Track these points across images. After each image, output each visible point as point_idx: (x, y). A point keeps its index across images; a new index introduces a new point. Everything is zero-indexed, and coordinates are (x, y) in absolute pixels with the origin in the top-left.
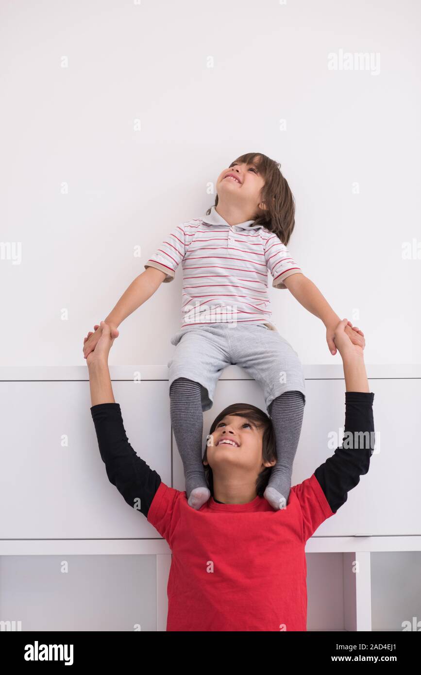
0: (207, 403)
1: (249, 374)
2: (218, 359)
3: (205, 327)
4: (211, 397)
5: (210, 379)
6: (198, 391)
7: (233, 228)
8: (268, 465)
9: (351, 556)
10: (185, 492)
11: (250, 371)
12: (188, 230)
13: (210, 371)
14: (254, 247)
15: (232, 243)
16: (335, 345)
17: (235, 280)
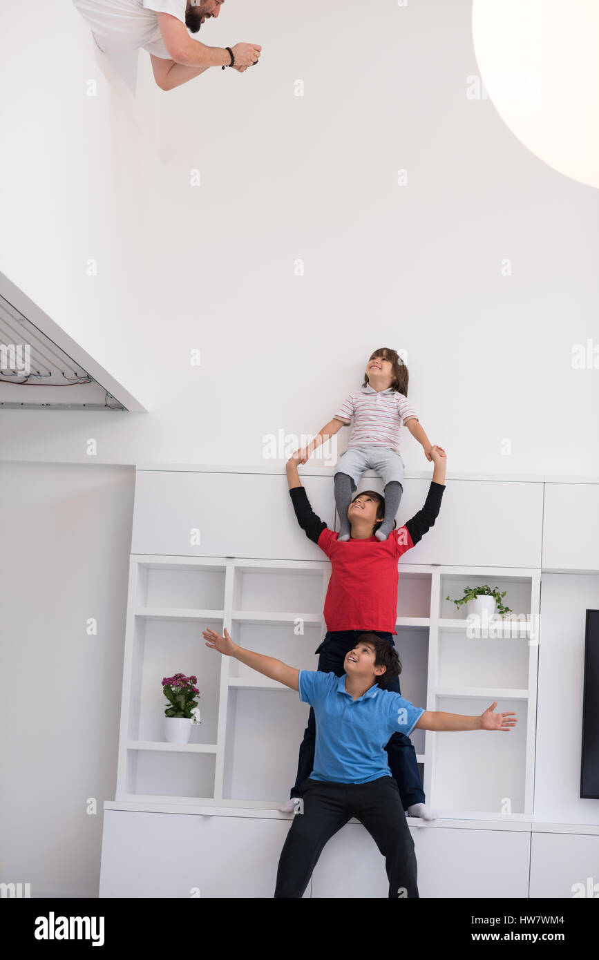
0: (354, 488)
1: (379, 474)
2: (362, 464)
3: (359, 448)
4: (356, 484)
5: (356, 474)
6: (349, 480)
7: (379, 394)
8: (379, 520)
9: (430, 575)
10: (338, 533)
11: (379, 472)
12: (354, 396)
13: (356, 470)
14: (391, 404)
15: (378, 402)
16: (430, 457)
17: (380, 422)
